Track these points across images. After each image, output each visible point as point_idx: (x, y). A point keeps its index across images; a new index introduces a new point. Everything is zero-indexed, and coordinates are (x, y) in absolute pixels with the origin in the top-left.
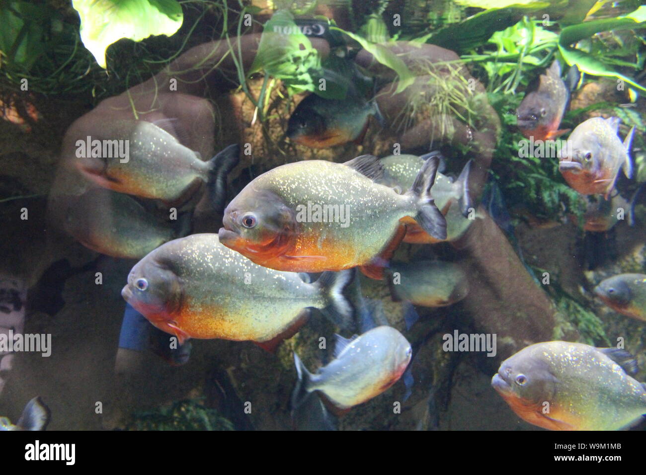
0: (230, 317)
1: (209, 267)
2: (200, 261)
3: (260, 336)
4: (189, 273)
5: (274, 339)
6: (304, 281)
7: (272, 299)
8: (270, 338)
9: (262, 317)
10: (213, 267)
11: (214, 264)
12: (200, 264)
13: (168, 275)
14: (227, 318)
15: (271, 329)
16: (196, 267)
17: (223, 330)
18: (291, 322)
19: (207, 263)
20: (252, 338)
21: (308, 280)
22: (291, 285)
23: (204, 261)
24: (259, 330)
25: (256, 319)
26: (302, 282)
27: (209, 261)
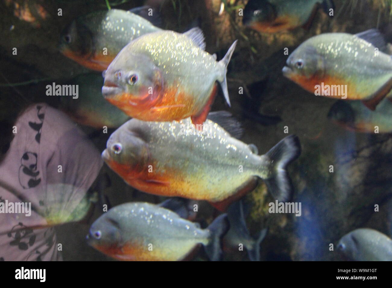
0: (188, 178)
1: (171, 136)
2: (165, 131)
3: (213, 197)
4: (156, 140)
5: (225, 200)
6: (253, 152)
7: (225, 166)
8: (221, 199)
9: (216, 180)
10: (175, 136)
11: (176, 134)
12: (165, 134)
13: (139, 141)
14: (186, 179)
15: (222, 192)
16: (161, 136)
17: (183, 189)
18: (240, 187)
19: (171, 133)
20: (206, 198)
21: (257, 152)
22: (241, 154)
23: (168, 131)
24: (213, 191)
25: (210, 182)
26: (251, 153)
27: (172, 130)
